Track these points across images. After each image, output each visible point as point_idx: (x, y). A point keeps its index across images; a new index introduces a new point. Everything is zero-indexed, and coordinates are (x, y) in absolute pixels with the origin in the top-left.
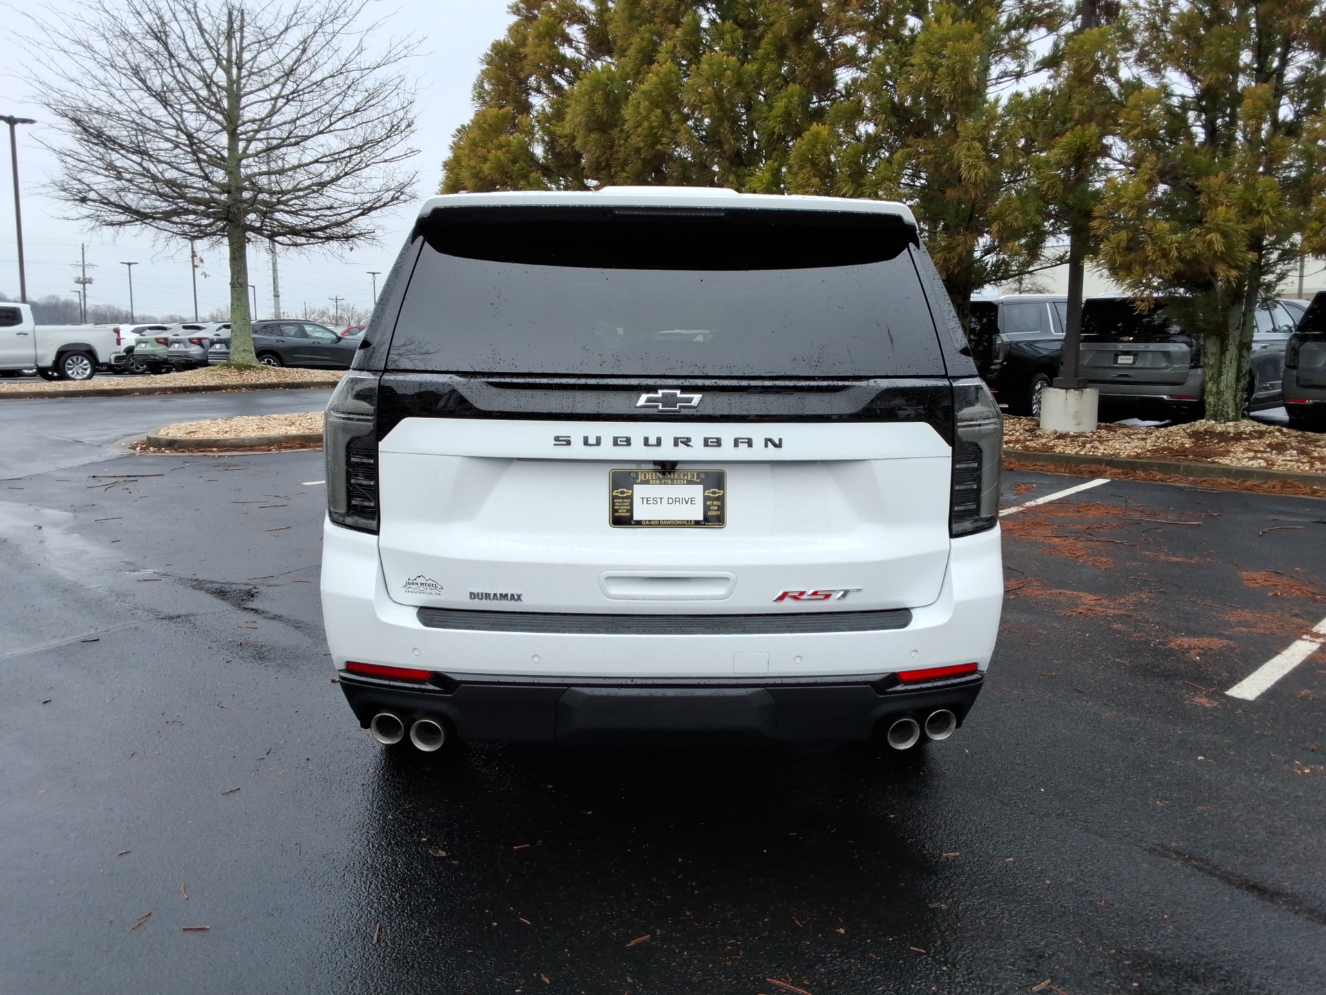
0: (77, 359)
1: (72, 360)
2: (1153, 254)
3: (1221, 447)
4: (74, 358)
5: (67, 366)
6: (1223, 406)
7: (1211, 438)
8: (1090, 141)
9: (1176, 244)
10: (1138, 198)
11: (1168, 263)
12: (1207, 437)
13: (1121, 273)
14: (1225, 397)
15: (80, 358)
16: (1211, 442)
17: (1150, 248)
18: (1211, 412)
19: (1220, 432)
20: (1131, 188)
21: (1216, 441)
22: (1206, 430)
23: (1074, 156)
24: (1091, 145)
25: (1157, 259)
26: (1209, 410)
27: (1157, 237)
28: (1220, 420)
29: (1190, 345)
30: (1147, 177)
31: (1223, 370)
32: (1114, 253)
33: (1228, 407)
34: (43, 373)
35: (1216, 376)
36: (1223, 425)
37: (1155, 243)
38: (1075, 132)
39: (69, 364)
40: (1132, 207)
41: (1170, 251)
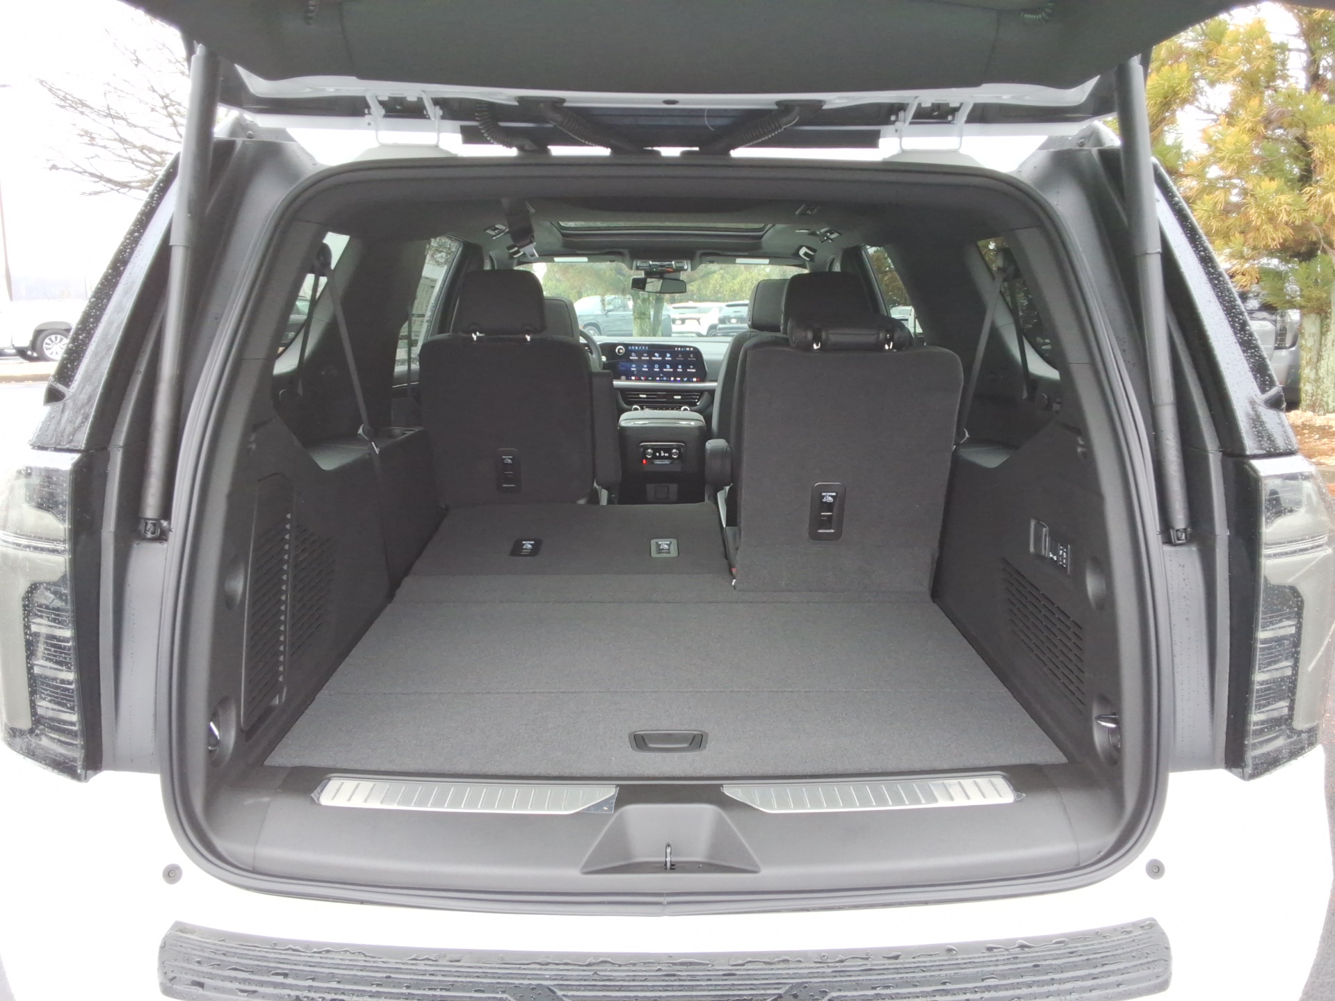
0: (56, 338)
1: (50, 339)
2: (1258, 217)
3: (1324, 444)
4: (53, 337)
5: (44, 345)
6: (1322, 395)
7: (1310, 433)
8: (1179, 84)
9: (1285, 206)
10: (1238, 151)
11: (1275, 228)
12: (1306, 431)
13: (1217, 242)
14: (1325, 385)
15: (59, 336)
16: (1310, 438)
17: (1253, 211)
18: (1308, 401)
19: (1320, 426)
20: (1229, 140)
21: (1317, 436)
22: (1303, 424)
23: (1161, 102)
24: (1182, 88)
25: (1262, 225)
26: (1305, 399)
27: (1262, 198)
28: (1319, 411)
29: (1275, 322)
30: (1248, 125)
31: (1323, 354)
32: (1209, 217)
33: (1328, 396)
34: (22, 353)
35: (1315, 360)
36: (1323, 417)
37: (1258, 206)
38: (1161, 73)
39: (47, 344)
40: (1232, 161)
41: (1278, 214)
